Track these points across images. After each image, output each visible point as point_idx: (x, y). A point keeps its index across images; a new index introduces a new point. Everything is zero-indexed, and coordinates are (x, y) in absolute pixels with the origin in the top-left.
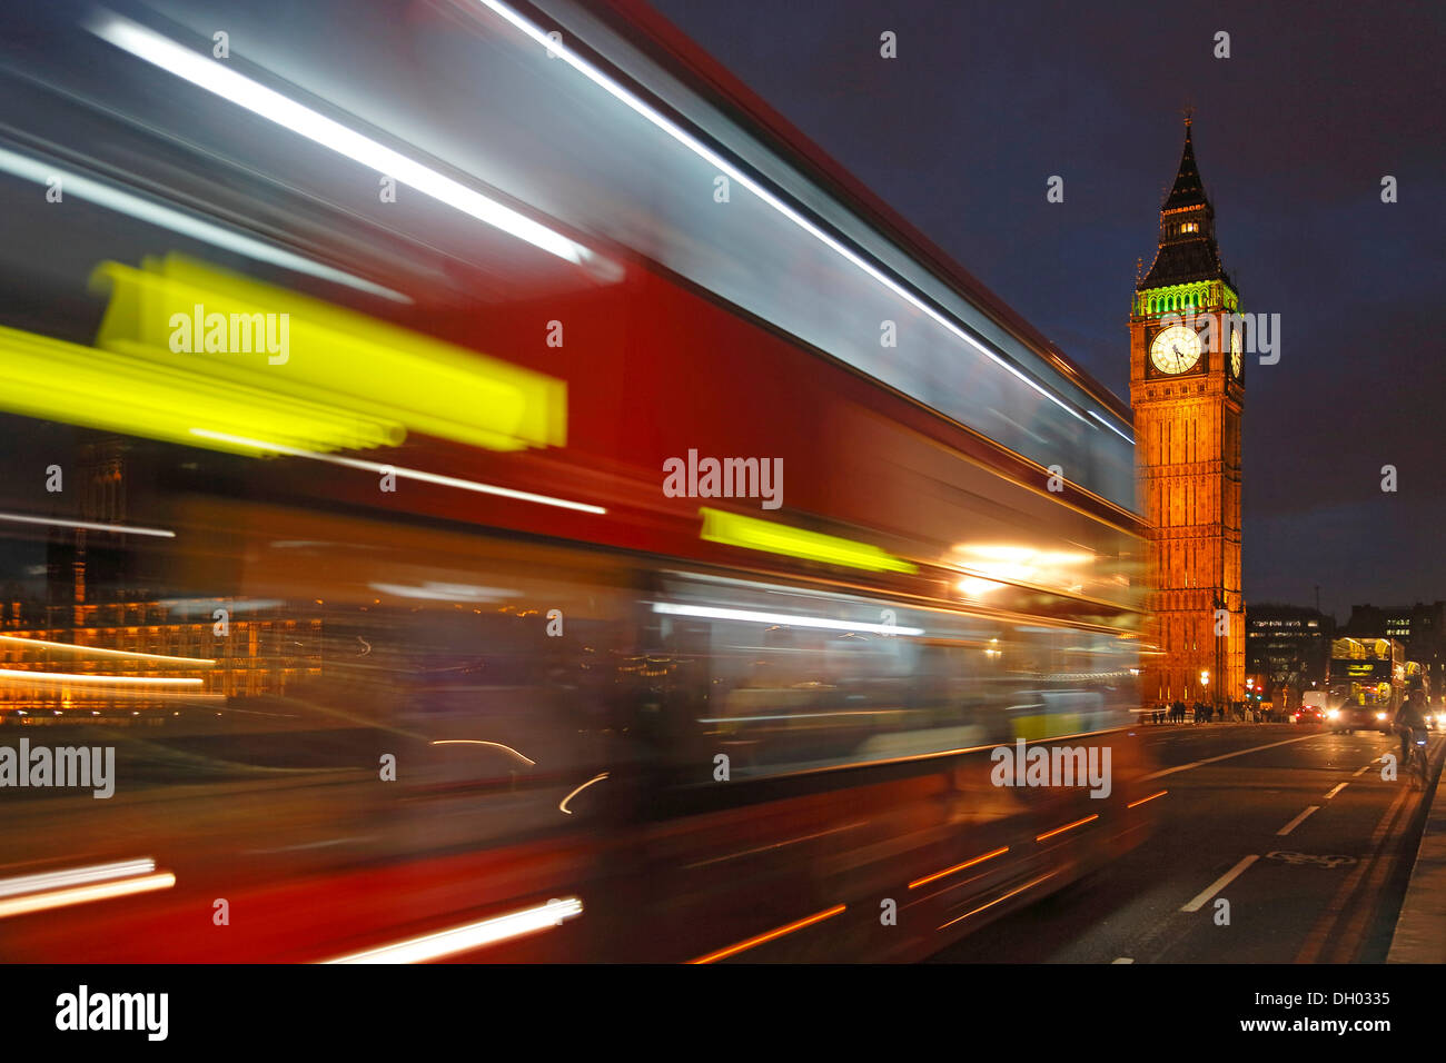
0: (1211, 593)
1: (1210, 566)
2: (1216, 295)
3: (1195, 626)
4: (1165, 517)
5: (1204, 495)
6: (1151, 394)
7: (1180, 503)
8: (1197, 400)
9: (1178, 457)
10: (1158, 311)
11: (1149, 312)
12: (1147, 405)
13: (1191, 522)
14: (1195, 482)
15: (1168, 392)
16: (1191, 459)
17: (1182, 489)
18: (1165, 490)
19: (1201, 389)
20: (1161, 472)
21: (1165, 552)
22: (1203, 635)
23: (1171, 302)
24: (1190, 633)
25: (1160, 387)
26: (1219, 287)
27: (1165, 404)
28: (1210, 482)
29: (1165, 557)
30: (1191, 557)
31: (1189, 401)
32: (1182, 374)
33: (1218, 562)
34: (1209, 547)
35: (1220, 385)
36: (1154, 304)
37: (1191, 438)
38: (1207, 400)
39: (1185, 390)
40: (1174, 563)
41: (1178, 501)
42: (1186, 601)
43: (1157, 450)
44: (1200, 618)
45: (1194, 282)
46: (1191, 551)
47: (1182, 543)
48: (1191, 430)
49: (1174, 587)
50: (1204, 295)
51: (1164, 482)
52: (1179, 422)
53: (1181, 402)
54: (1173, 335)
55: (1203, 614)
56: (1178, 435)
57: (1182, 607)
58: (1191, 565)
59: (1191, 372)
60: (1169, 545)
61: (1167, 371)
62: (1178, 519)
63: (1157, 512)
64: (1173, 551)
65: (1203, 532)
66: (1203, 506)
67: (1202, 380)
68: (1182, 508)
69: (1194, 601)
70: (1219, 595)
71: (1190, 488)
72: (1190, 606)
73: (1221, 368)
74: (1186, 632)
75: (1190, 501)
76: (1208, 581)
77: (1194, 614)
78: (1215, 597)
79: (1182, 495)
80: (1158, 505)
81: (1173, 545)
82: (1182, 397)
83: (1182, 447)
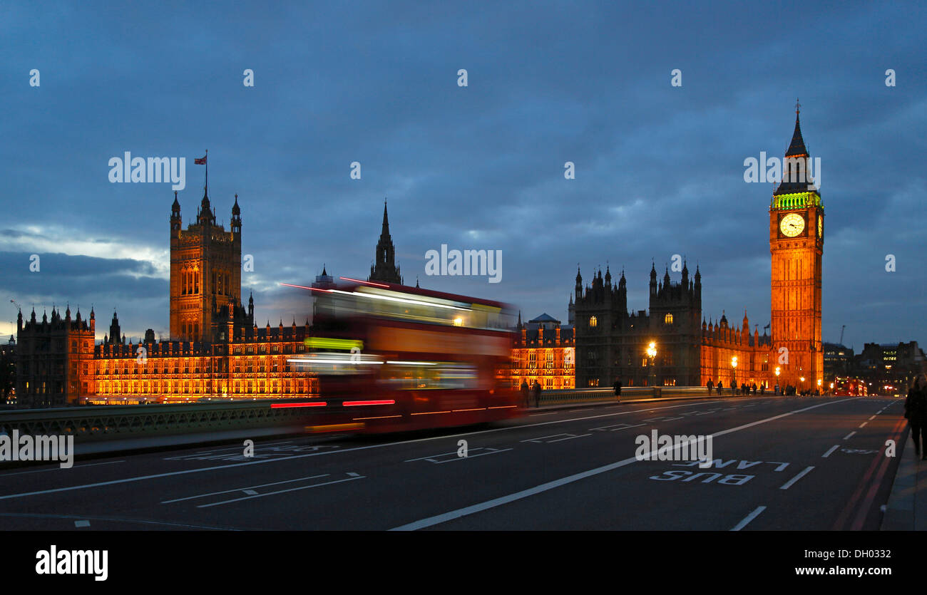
0: (809, 343)
1: (808, 330)
2: (812, 199)
3: (801, 358)
4: (786, 306)
5: (806, 295)
6: (780, 246)
7: (794, 299)
8: (803, 250)
9: (793, 277)
10: (783, 206)
11: (779, 206)
12: (778, 252)
13: (799, 308)
14: (801, 289)
15: (788, 245)
16: (799, 278)
17: (795, 293)
18: (786, 293)
19: (805, 244)
20: (785, 284)
21: (787, 322)
22: (805, 363)
23: (789, 201)
24: (799, 362)
25: (784, 243)
26: (813, 195)
27: (787, 251)
28: (808, 289)
29: (787, 325)
30: (799, 325)
31: (799, 250)
32: (796, 237)
33: (812, 327)
34: (808, 321)
35: (813, 243)
36: (781, 202)
37: (799, 268)
38: (807, 250)
39: (796, 245)
40: (791, 328)
41: (793, 298)
42: (797, 346)
43: (783, 273)
44: (803, 355)
45: (801, 192)
46: (799, 323)
47: (795, 318)
48: (799, 264)
49: (791, 339)
50: (806, 199)
51: (786, 289)
52: (793, 260)
53: (795, 251)
54: (790, 218)
55: (805, 353)
56: (793, 266)
57: (795, 349)
58: (799, 329)
59: (799, 236)
60: (789, 320)
61: (788, 236)
62: (793, 307)
63: (782, 303)
64: (791, 322)
65: (805, 313)
66: (805, 301)
67: (804, 240)
68: (795, 301)
69: (801, 347)
70: (813, 343)
71: (799, 292)
72: (799, 349)
73: (814, 235)
74: (796, 361)
75: (799, 299)
76: (807, 337)
77: (801, 353)
78: (811, 344)
79: (795, 295)
80: (783, 300)
81: (790, 319)
82: (795, 248)
83: (795, 272)
